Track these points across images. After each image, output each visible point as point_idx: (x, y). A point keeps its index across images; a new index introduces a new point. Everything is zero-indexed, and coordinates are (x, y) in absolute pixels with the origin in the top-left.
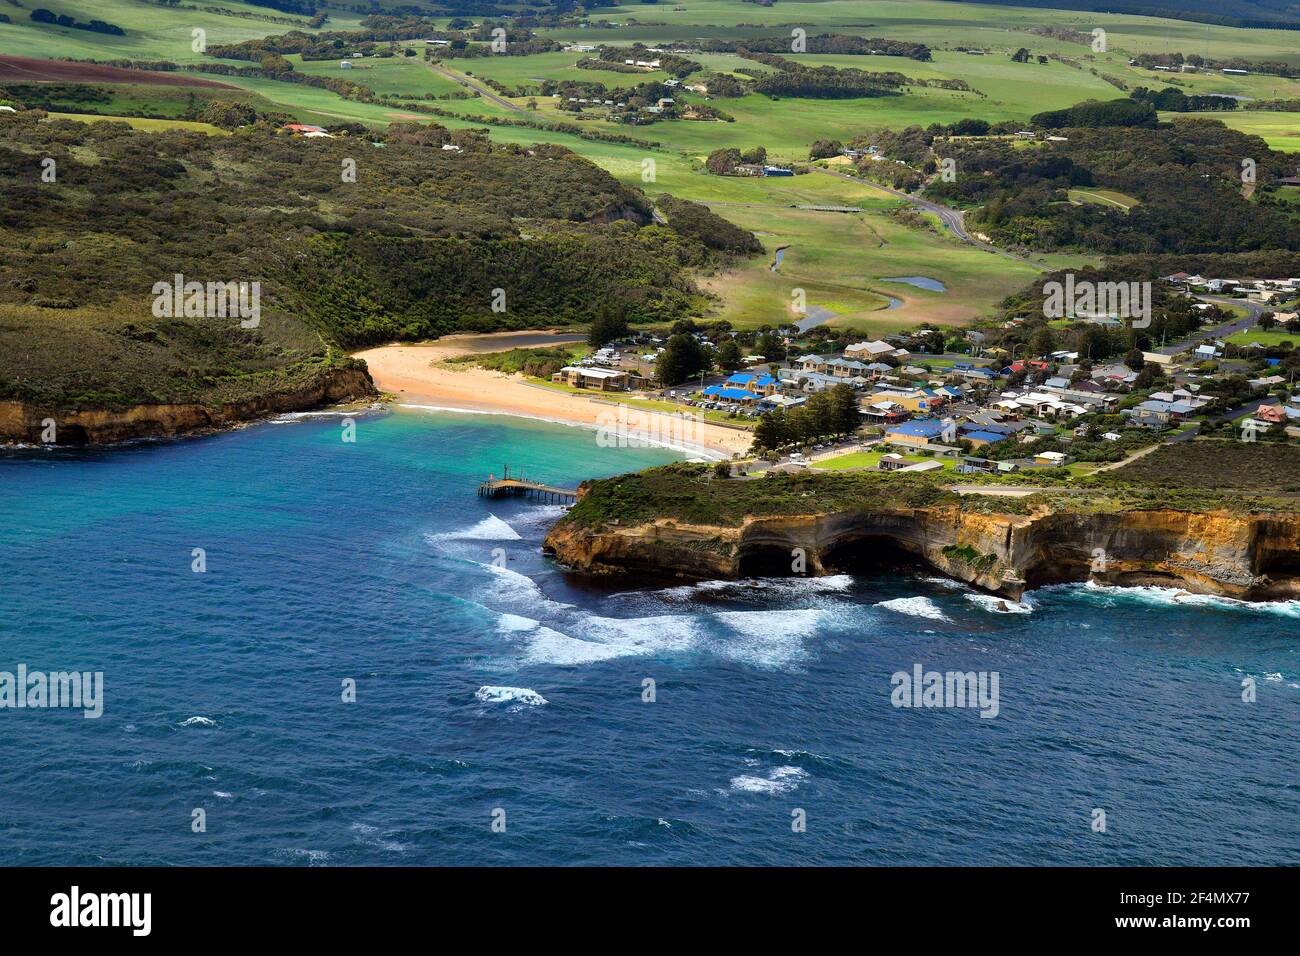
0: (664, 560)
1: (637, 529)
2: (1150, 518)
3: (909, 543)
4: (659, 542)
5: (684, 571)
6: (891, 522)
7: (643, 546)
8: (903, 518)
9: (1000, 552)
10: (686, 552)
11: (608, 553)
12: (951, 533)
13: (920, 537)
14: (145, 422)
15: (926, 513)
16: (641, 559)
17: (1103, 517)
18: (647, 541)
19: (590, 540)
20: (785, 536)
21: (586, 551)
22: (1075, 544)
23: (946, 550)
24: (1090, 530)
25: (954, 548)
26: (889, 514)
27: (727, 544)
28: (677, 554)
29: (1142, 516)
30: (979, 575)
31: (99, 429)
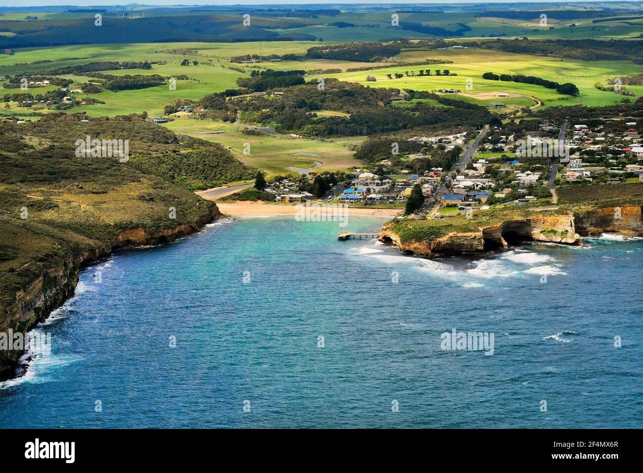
0: (456, 248)
1: (444, 238)
2: (603, 211)
3: (523, 233)
4: (453, 241)
5: (465, 251)
6: (516, 225)
7: (447, 244)
8: (522, 222)
9: (569, 229)
10: (464, 244)
11: (435, 248)
12: (542, 225)
13: (528, 229)
14: (179, 232)
15: (530, 220)
16: (447, 249)
17: (588, 212)
18: (449, 242)
19: (430, 244)
20: (491, 234)
21: (429, 248)
22: (580, 224)
23: (541, 232)
24: (584, 218)
25: (545, 231)
26: (517, 222)
27: (479, 239)
28: (460, 245)
29: (600, 210)
30: (562, 239)
31: (170, 237)
